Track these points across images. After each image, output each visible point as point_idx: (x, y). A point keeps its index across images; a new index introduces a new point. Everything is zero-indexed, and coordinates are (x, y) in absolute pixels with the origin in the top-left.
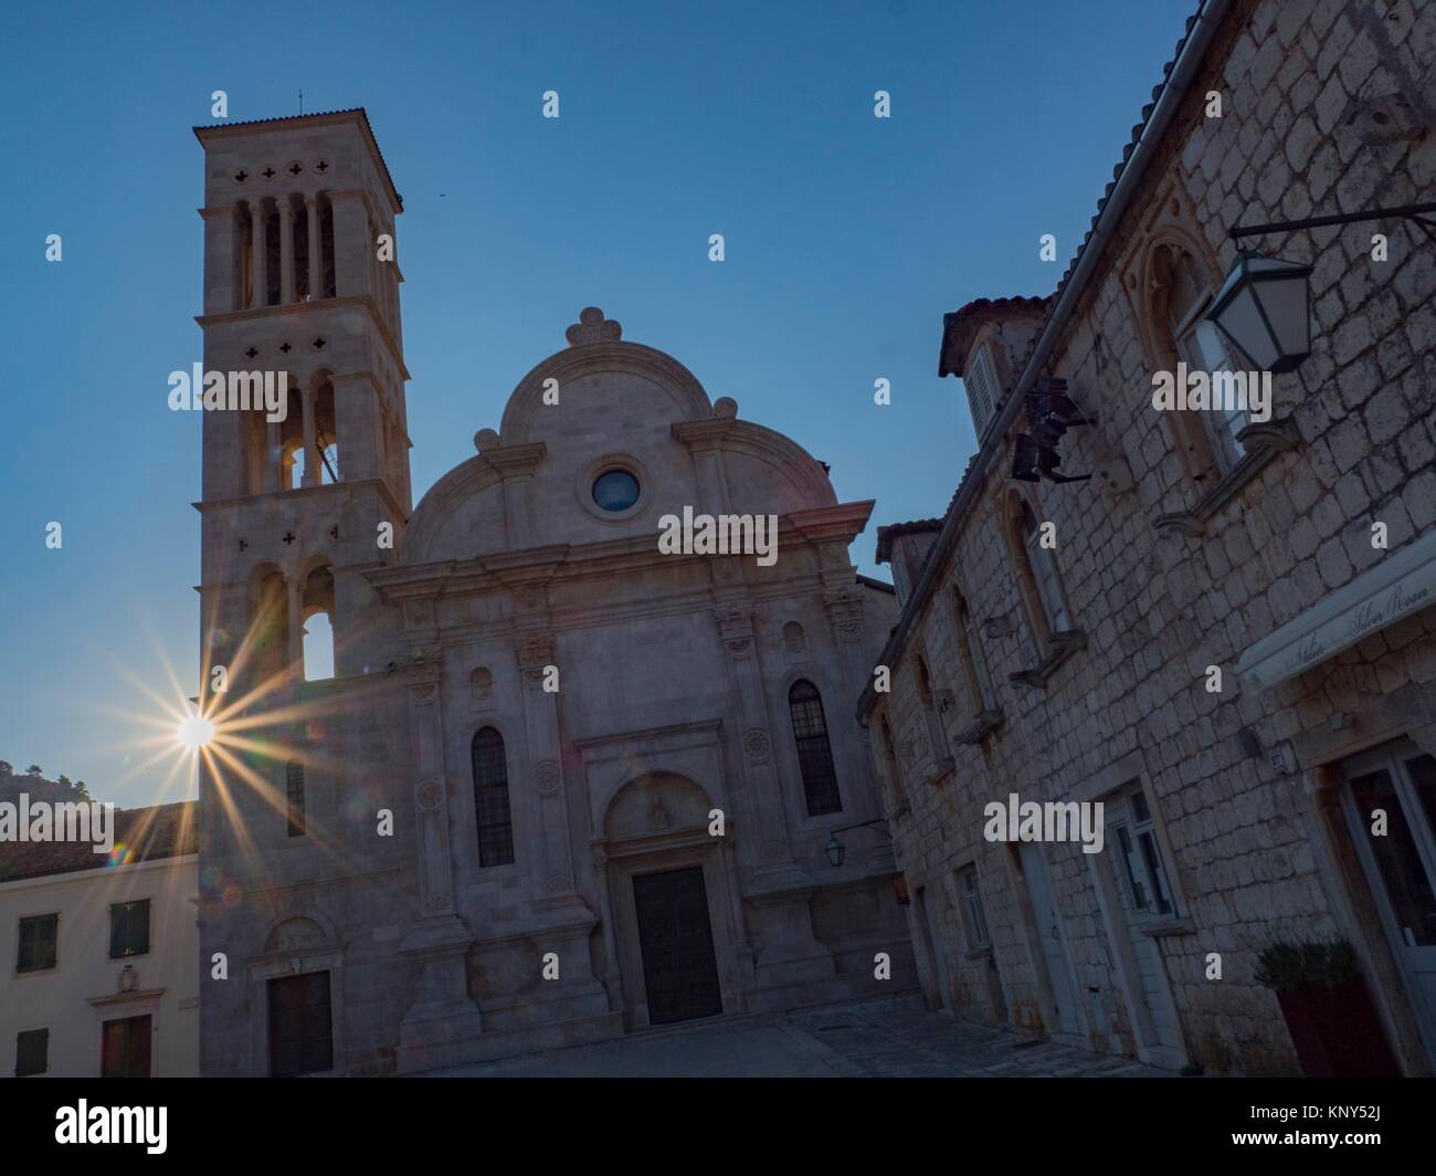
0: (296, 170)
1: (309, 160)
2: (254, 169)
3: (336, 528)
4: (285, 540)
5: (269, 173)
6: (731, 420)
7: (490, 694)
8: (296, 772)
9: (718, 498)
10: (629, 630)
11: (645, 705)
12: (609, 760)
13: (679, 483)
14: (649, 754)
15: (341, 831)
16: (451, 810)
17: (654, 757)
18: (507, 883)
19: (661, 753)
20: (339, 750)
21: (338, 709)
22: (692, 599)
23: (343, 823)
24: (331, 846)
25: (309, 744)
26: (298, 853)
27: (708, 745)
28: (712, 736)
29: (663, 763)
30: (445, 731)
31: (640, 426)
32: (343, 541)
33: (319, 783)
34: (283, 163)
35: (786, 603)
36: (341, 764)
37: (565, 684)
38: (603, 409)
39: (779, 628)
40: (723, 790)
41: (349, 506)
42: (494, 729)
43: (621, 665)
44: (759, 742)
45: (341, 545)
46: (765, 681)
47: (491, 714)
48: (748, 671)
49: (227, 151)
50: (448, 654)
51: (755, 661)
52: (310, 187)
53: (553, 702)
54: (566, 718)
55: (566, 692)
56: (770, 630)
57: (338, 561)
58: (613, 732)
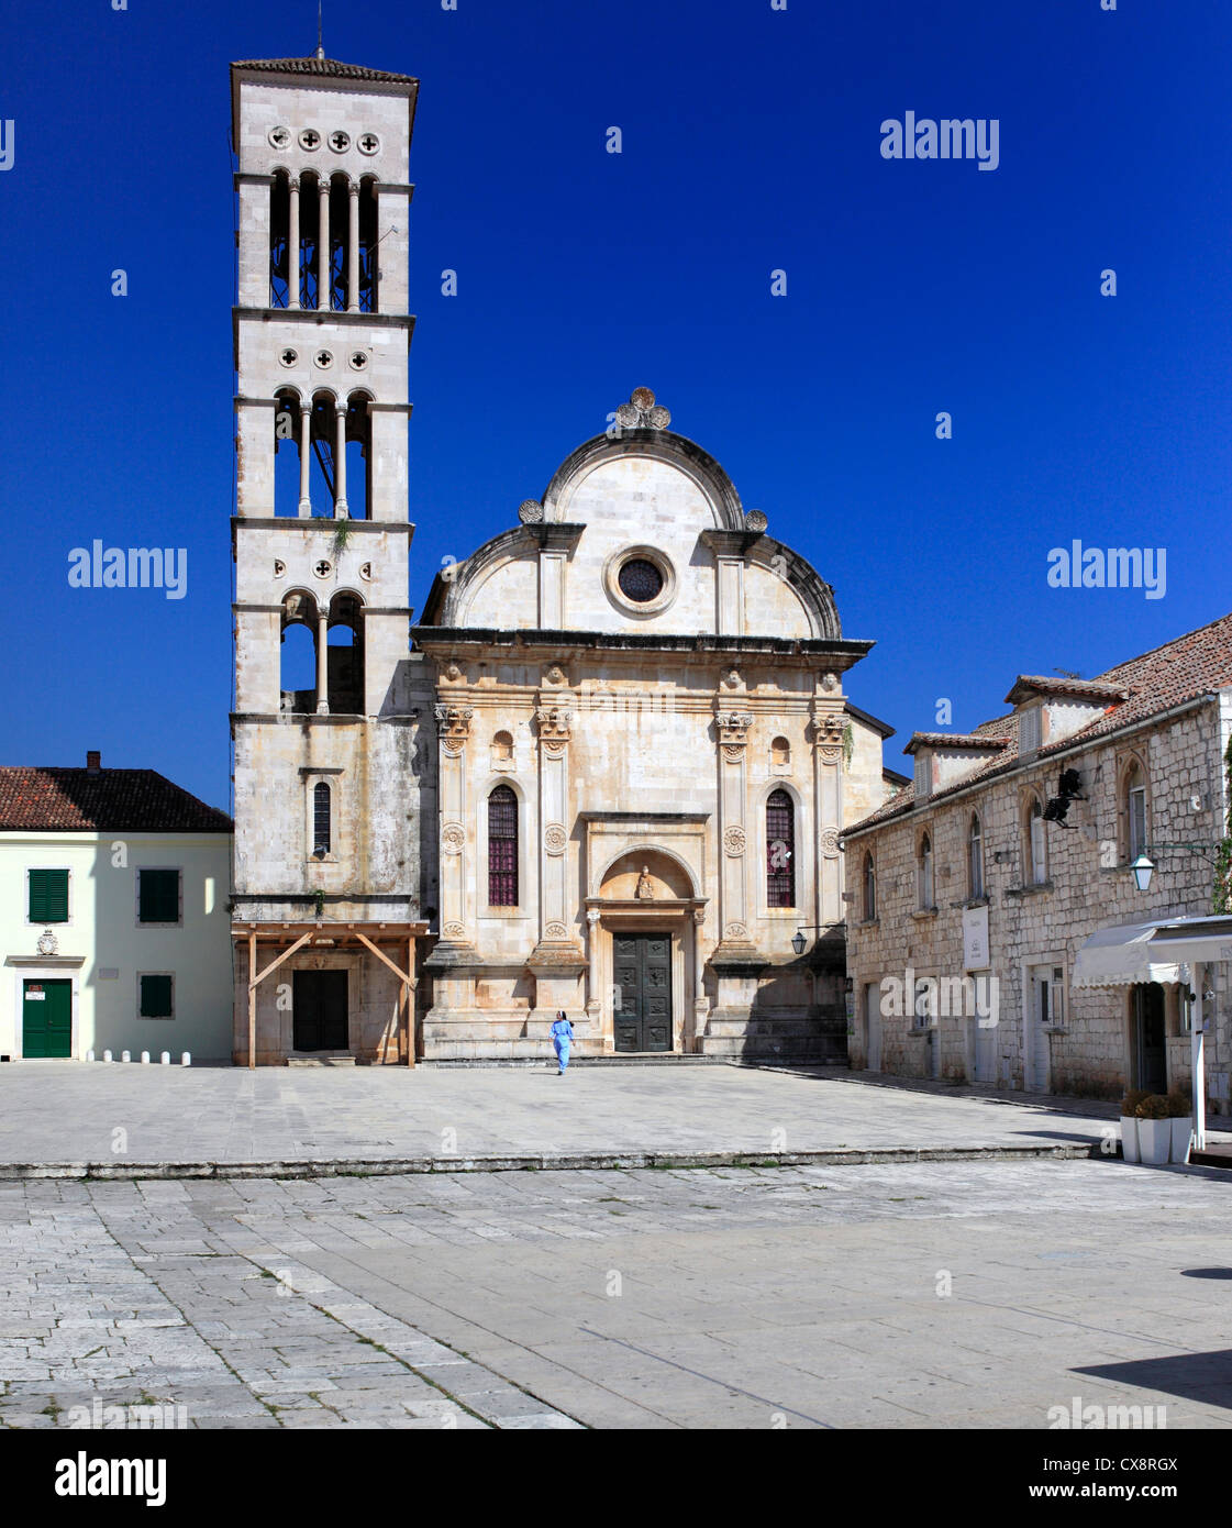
0: (340, 143)
1: (356, 134)
3: (369, 567)
4: (319, 569)
5: (310, 140)
6: (759, 535)
7: (511, 757)
8: (323, 791)
9: (734, 607)
10: (638, 719)
11: (644, 790)
12: (612, 833)
13: (701, 587)
14: (646, 834)
15: (362, 853)
16: (469, 854)
17: (649, 838)
18: (513, 920)
19: (655, 834)
20: (364, 782)
21: (364, 744)
22: (697, 701)
23: (364, 847)
24: (354, 867)
25: (338, 772)
26: (324, 868)
27: (696, 835)
28: (700, 828)
29: (656, 843)
30: (469, 784)
31: (673, 521)
32: (376, 580)
33: (344, 808)
34: (326, 130)
35: (779, 718)
36: (365, 792)
37: (577, 759)
38: (639, 497)
39: (769, 741)
40: (703, 872)
41: (383, 546)
42: (510, 789)
43: (627, 749)
44: (737, 839)
45: (374, 585)
46: (750, 786)
47: (509, 775)
48: (737, 775)
49: (265, 101)
50: (476, 714)
51: (745, 765)
52: (356, 166)
53: (566, 774)
54: (576, 789)
55: (577, 767)
56: (760, 741)
57: (371, 601)
58: (617, 810)
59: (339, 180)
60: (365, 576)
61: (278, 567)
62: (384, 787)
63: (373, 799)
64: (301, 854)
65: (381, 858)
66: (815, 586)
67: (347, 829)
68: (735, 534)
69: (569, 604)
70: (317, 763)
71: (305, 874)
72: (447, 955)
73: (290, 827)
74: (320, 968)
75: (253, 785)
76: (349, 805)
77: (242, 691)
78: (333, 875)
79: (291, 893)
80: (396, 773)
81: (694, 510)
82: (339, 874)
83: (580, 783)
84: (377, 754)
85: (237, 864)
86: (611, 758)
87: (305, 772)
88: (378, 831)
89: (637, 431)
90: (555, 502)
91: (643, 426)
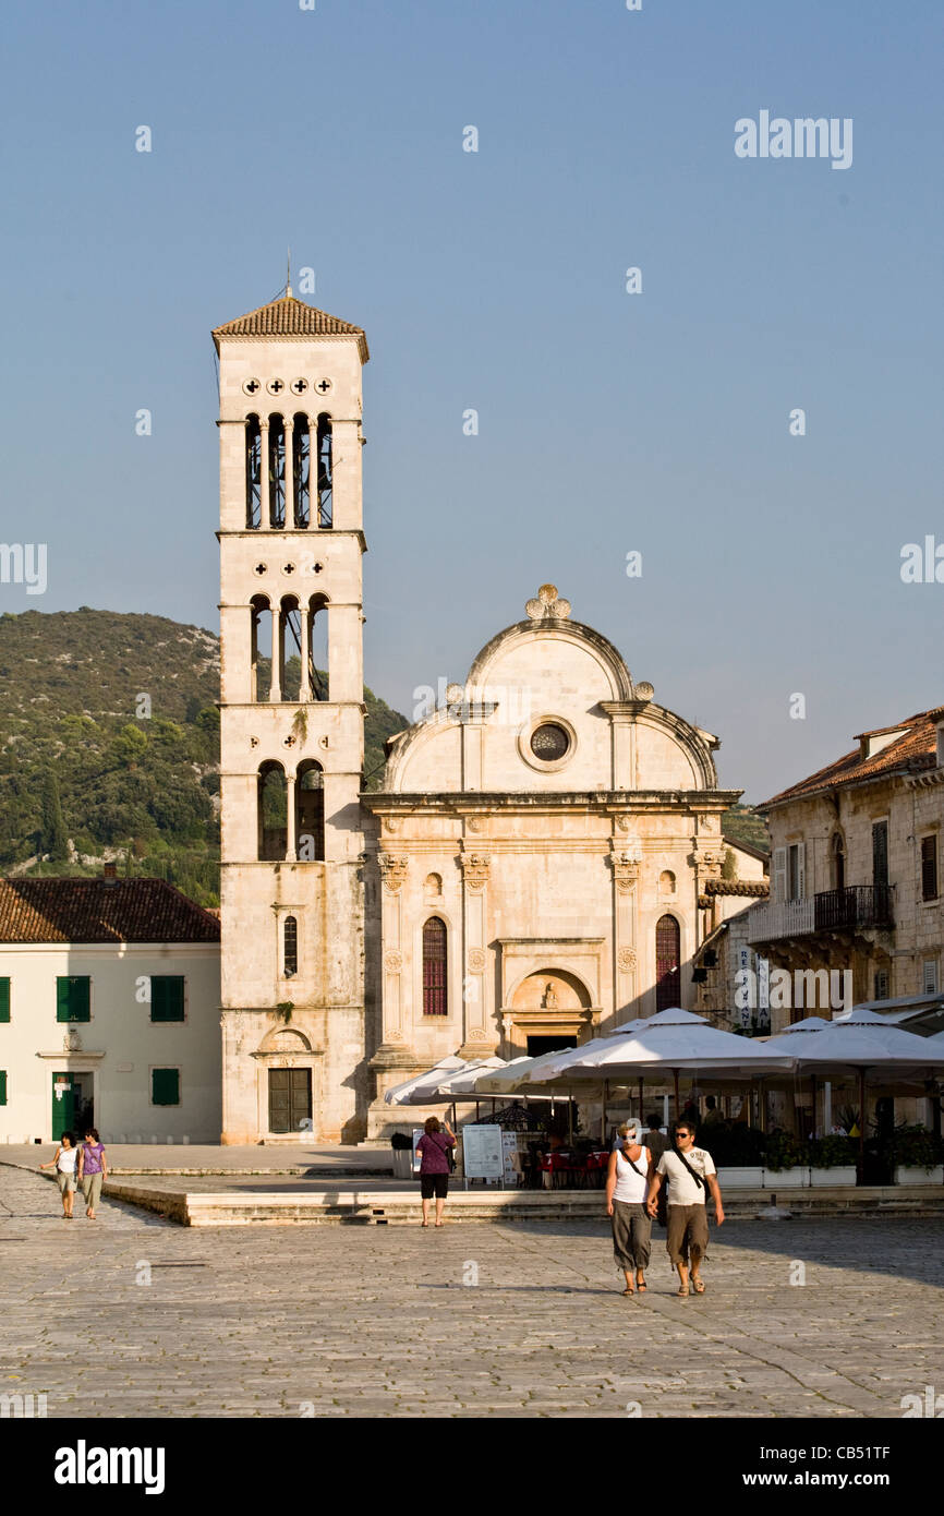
0: (301, 386)
1: (313, 381)
2: (265, 382)
3: (327, 739)
4: (286, 742)
5: (277, 387)
6: (648, 702)
7: (440, 894)
8: (291, 926)
9: (628, 764)
10: (546, 860)
11: (550, 918)
12: (522, 955)
13: (600, 746)
14: (550, 955)
15: (324, 974)
16: (406, 974)
17: (553, 959)
18: (441, 1028)
19: (557, 956)
20: (324, 916)
21: (324, 884)
22: (596, 843)
23: (324, 968)
24: (316, 984)
25: (301, 907)
26: (292, 985)
27: (593, 955)
28: (597, 949)
29: (559, 963)
30: (406, 917)
31: (575, 692)
32: (333, 750)
33: (308, 937)
34: (289, 381)
35: (666, 855)
36: (325, 925)
37: (496, 894)
38: (547, 673)
39: (658, 874)
40: (599, 987)
41: (338, 721)
42: (440, 919)
43: (537, 885)
44: (630, 959)
45: (330, 754)
46: (640, 912)
47: (439, 909)
48: (630, 905)
49: (240, 358)
50: (412, 860)
51: (636, 897)
52: (313, 406)
53: (485, 907)
54: (494, 919)
55: (495, 900)
56: (650, 875)
57: (328, 766)
58: (528, 936)
59: (301, 420)
60: (323, 746)
61: (254, 743)
62: (340, 921)
63: (330, 929)
64: (274, 975)
65: (338, 977)
66: (696, 743)
67: (309, 954)
68: (628, 703)
69: (487, 765)
70: (285, 901)
71: (277, 991)
72: (388, 1056)
73: (265, 953)
74: (290, 1066)
75: (235, 920)
76: (312, 934)
77: (226, 843)
78: (299, 990)
79: (265, 1006)
80: (349, 907)
81: (594, 682)
82: (304, 990)
83: (498, 914)
84: (334, 893)
85: (223, 983)
86: (524, 892)
87: (277, 907)
88: (335, 955)
89: (543, 621)
90: (475, 683)
91: (548, 616)
